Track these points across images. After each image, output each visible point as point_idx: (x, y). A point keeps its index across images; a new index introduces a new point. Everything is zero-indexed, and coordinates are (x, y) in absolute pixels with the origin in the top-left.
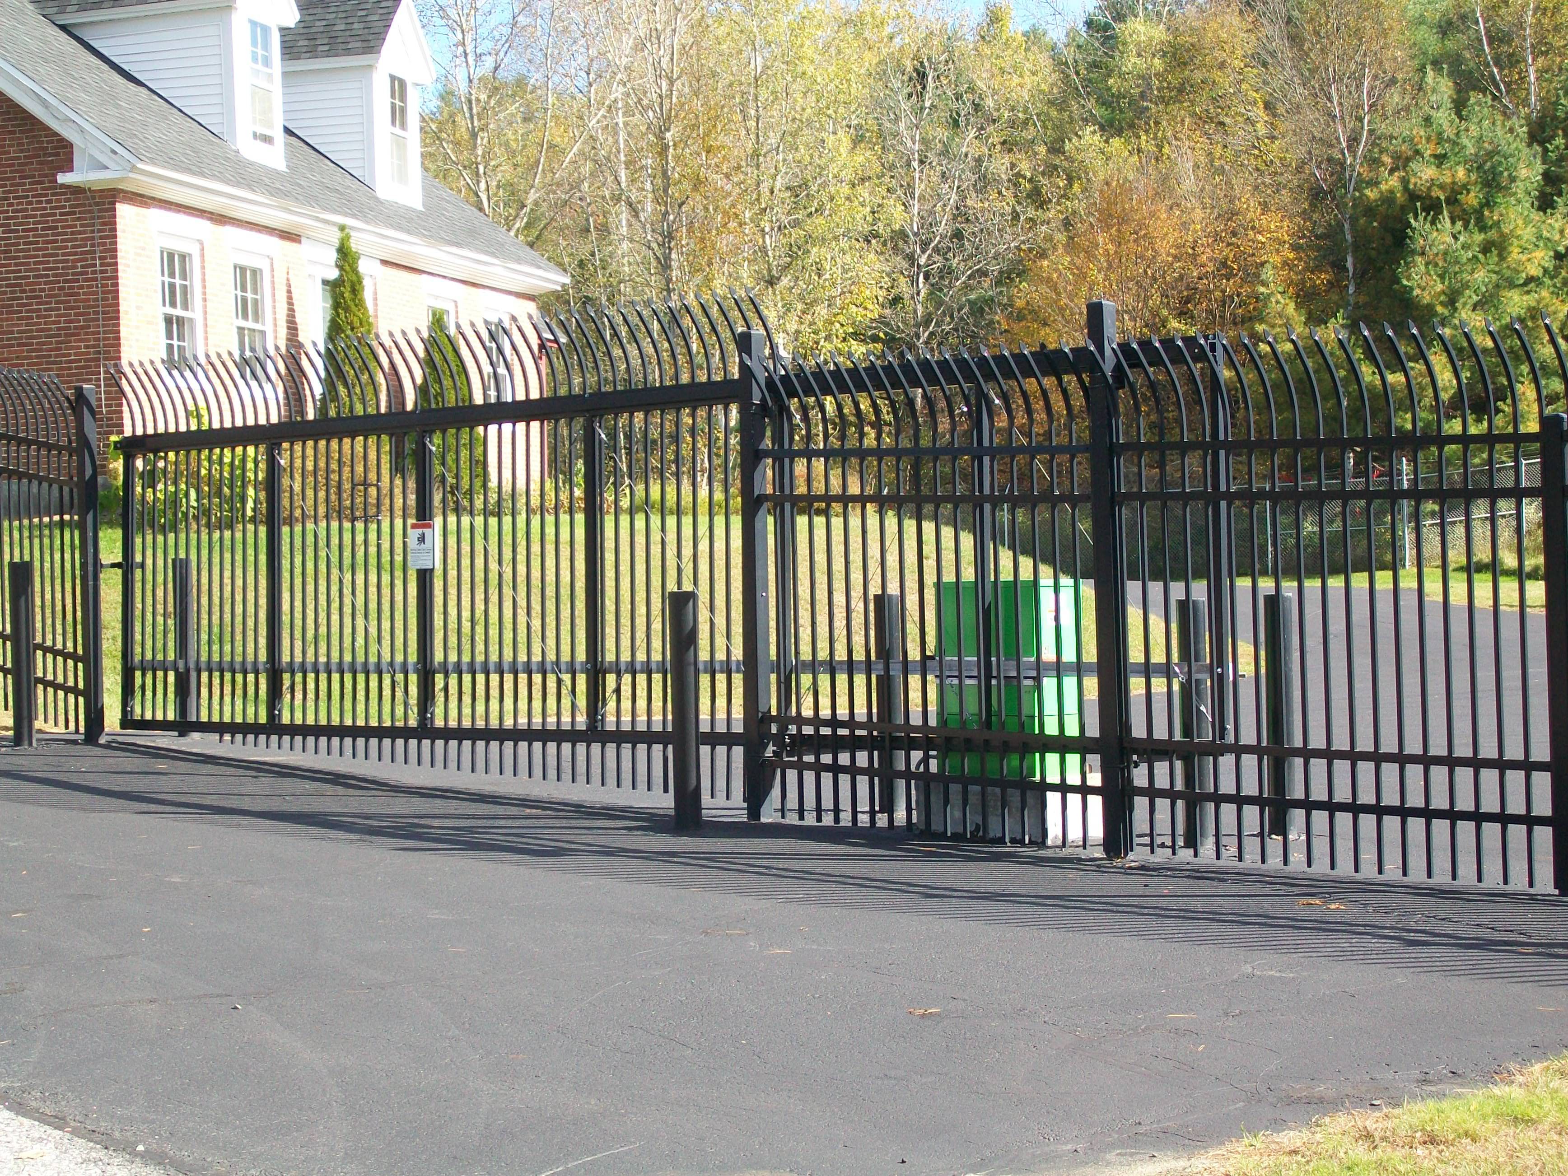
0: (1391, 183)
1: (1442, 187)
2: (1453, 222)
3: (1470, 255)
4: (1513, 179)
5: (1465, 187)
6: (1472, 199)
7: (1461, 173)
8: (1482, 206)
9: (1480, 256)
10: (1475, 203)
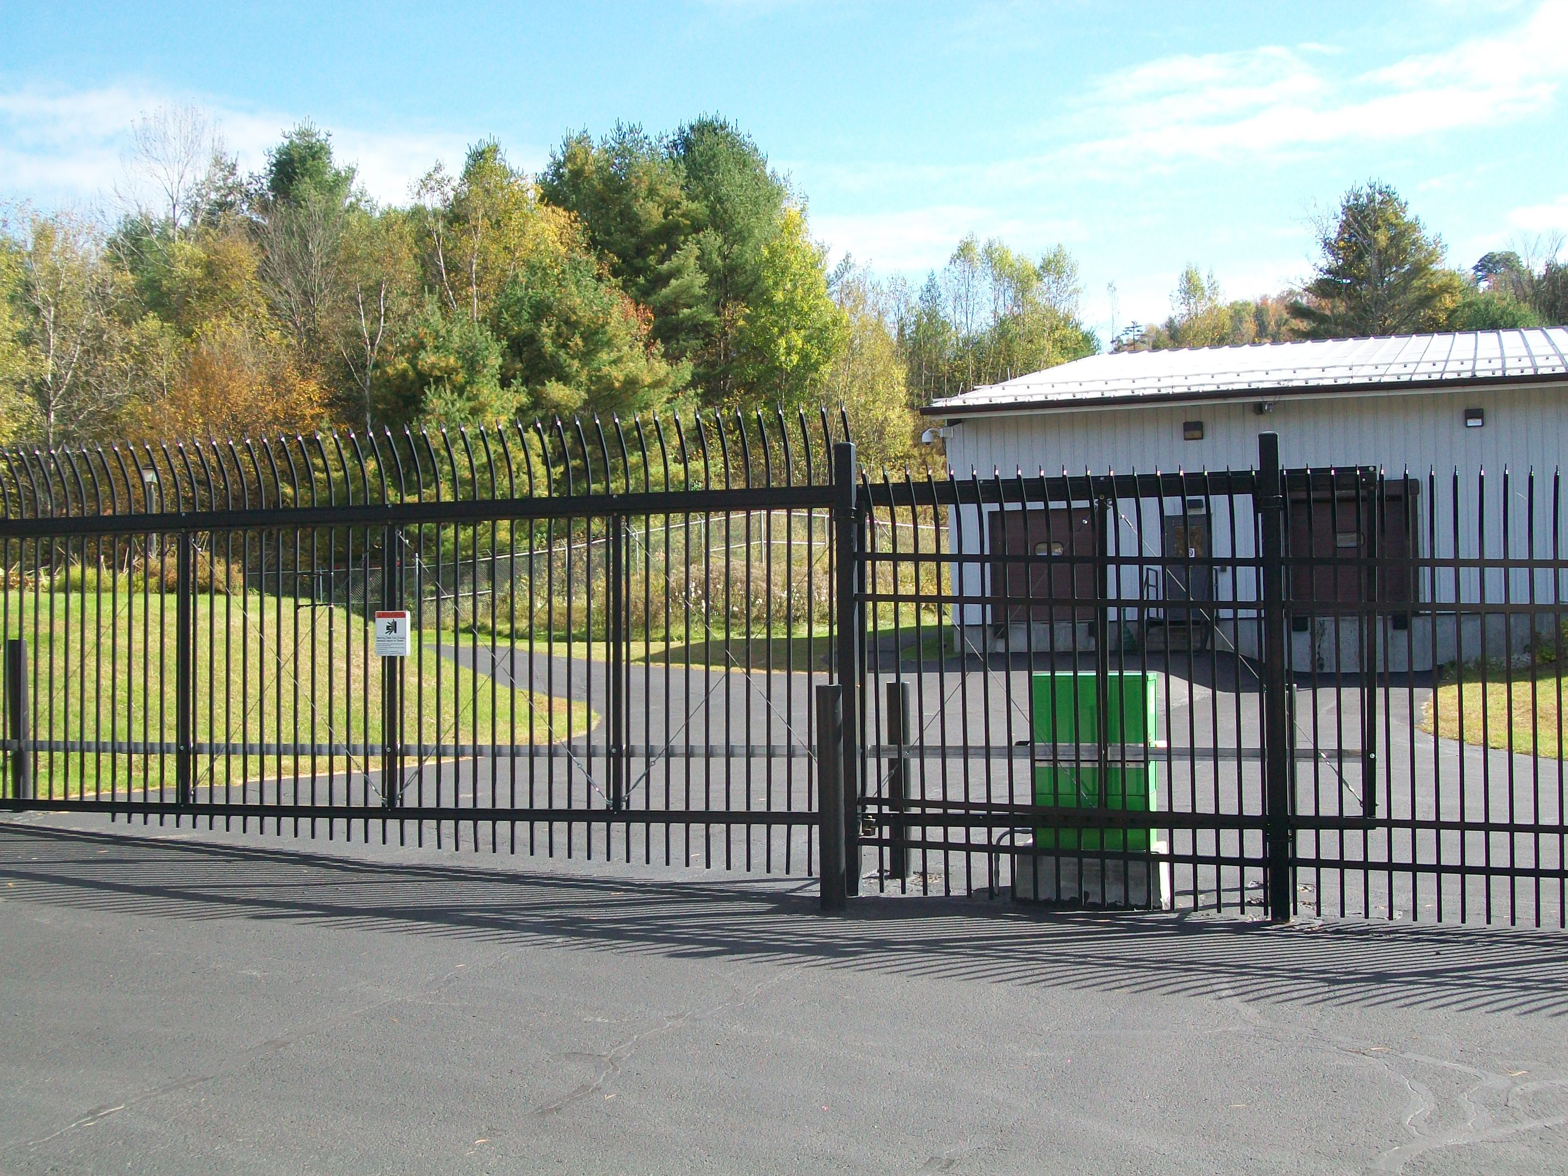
0: (402, 364)
1: (440, 369)
2: (452, 393)
3: (463, 416)
4: (485, 366)
5: (455, 370)
6: (460, 378)
7: (452, 360)
8: (467, 383)
9: (470, 417)
10: (463, 380)
